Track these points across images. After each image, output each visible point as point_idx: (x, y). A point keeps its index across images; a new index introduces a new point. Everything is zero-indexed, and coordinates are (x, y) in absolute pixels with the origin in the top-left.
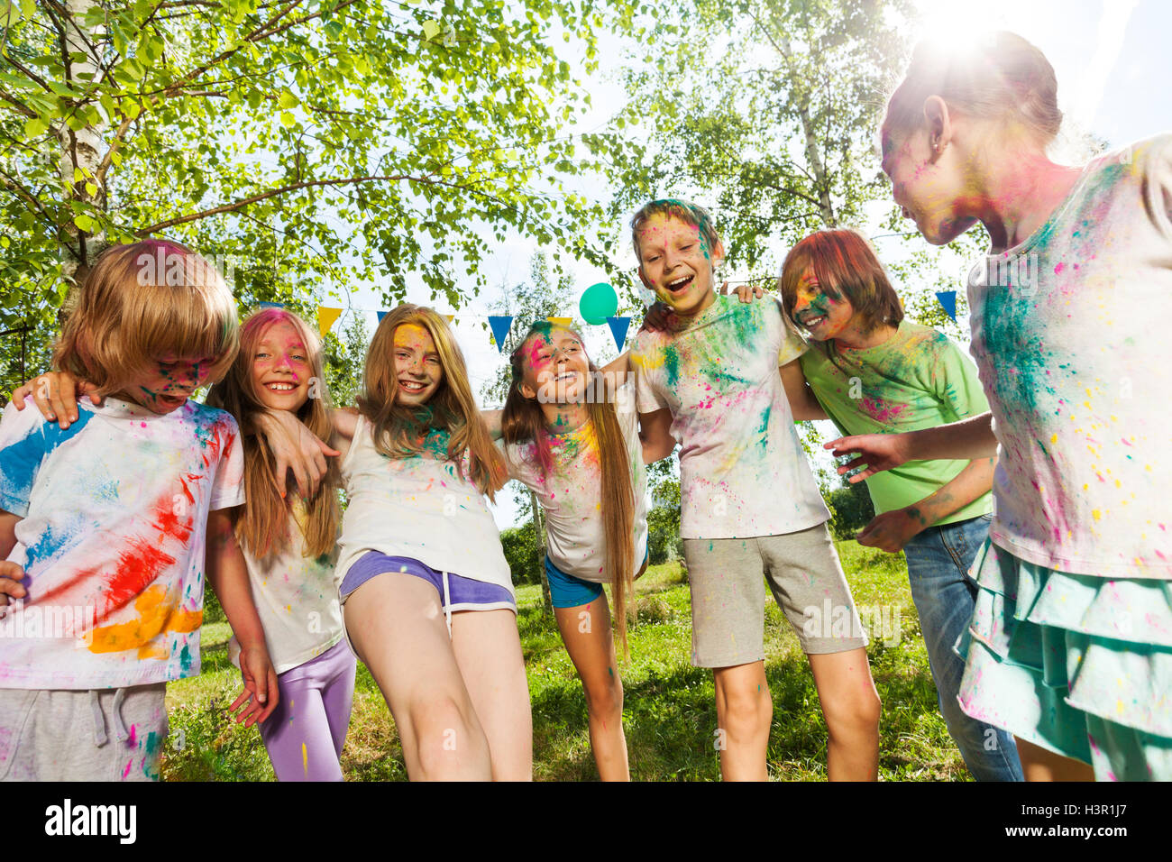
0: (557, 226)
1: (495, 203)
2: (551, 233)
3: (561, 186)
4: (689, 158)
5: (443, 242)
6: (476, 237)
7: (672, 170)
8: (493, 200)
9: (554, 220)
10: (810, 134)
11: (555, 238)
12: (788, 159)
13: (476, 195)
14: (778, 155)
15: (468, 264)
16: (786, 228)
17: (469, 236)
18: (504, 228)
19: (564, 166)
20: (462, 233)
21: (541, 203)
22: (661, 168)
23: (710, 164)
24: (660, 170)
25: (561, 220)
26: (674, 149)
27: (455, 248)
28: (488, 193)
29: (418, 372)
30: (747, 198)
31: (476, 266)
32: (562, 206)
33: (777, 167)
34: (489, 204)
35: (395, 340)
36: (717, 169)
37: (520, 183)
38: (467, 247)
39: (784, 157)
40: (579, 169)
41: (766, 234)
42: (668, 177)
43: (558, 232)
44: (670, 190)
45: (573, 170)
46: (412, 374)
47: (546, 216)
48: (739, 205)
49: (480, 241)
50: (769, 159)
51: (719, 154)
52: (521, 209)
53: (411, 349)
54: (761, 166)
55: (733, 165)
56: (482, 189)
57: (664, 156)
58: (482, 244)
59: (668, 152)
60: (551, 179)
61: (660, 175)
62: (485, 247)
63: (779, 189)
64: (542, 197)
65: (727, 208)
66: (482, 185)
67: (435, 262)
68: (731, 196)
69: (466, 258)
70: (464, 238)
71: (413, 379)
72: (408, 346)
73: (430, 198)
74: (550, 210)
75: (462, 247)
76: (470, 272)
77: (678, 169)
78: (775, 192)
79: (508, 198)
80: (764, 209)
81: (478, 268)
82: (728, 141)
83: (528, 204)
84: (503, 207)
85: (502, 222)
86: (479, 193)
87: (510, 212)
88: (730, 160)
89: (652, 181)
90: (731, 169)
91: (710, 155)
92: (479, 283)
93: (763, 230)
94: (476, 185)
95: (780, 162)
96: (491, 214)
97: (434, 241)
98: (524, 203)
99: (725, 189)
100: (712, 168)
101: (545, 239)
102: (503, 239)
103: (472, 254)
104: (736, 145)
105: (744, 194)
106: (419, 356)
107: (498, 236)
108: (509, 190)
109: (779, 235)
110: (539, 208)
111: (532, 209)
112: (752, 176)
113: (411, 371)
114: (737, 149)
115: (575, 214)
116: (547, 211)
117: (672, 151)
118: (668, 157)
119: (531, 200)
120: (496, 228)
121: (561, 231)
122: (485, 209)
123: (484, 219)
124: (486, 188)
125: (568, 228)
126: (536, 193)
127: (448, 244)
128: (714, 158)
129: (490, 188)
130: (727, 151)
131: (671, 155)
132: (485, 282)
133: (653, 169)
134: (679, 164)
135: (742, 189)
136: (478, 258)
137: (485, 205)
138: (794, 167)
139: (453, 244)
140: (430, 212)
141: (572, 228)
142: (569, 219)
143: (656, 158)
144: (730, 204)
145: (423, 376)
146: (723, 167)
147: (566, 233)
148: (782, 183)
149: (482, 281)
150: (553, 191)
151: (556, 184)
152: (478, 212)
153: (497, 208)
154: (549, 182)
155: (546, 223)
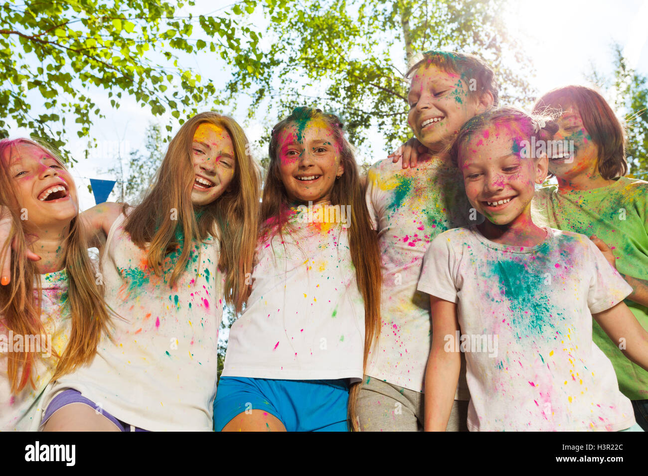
0: (171, 98)
1: (110, 71)
2: (165, 105)
3: (176, 62)
4: (303, 50)
5: (54, 102)
6: (89, 101)
7: (287, 60)
8: (108, 66)
9: (169, 94)
10: (408, 43)
11: (169, 111)
12: (389, 63)
13: (91, 60)
14: (382, 57)
15: (80, 127)
16: (383, 123)
17: (82, 99)
18: (119, 95)
19: (179, 43)
20: (74, 95)
21: (158, 75)
22: (277, 56)
23: (320, 59)
24: (276, 58)
25: (176, 94)
26: (290, 41)
27: (66, 109)
28: (104, 60)
29: (209, 167)
30: (352, 92)
31: (87, 129)
32: (178, 81)
33: (378, 68)
34: (105, 72)
35: (195, 136)
36: (326, 64)
37: (136, 54)
38: (78, 110)
39: (386, 60)
40: (195, 48)
41: (367, 126)
42: (282, 65)
43: (173, 105)
44: (283, 77)
45: (189, 49)
46: (203, 169)
47: (162, 89)
48: (344, 98)
49: (92, 105)
50: (373, 60)
51: (329, 51)
52: (136, 79)
53: (208, 146)
54: (365, 66)
55: (341, 62)
56: (98, 55)
57: (280, 46)
58: (95, 109)
59: (285, 43)
60: (167, 54)
61: (275, 63)
62: (97, 111)
63: (380, 88)
64: (159, 70)
65: (333, 99)
66: (98, 51)
67: (41, 122)
68: (338, 89)
69: (77, 121)
70: (76, 101)
71: (203, 174)
72: (206, 142)
73: (41, 57)
74: (165, 82)
75: (73, 109)
76: (80, 134)
77: (292, 60)
78: (376, 90)
79: (125, 67)
80: (366, 103)
81: (90, 132)
82: (338, 40)
83: (144, 75)
84: (119, 75)
85: (116, 89)
86: (94, 59)
87: (126, 81)
88: (338, 58)
89: (268, 67)
90: (339, 66)
91: (321, 50)
92: (90, 146)
93: (365, 122)
94: (92, 51)
95: (383, 65)
96: (105, 81)
97: (45, 100)
98: (140, 74)
99: (333, 82)
100: (322, 62)
101: (158, 109)
102: (118, 106)
103: (83, 118)
104: (345, 45)
105: (348, 89)
106: (214, 154)
107: (113, 103)
108: (125, 60)
109: (377, 129)
110: (155, 80)
111: (148, 81)
112: (357, 73)
113: (203, 166)
114: (346, 49)
115: (190, 89)
116: (163, 83)
117: (288, 43)
118: (284, 48)
119: (148, 71)
120: (110, 95)
121: (176, 105)
122: (100, 75)
123: (98, 85)
124: (102, 54)
125: (183, 101)
126: (152, 65)
127: (58, 104)
128: (324, 53)
129: (106, 54)
130: (336, 48)
131: (287, 46)
132: (96, 146)
133: (269, 56)
134: (294, 56)
135: (348, 84)
136: (88, 122)
137: (100, 71)
138: (394, 70)
139: (64, 105)
140: (41, 70)
141: (185, 102)
142: (183, 93)
143: (273, 46)
144: (337, 96)
145: (212, 173)
146: (332, 62)
147: (180, 106)
148: (383, 82)
149: (93, 144)
150: (169, 66)
151: (172, 59)
152: (92, 77)
153: (113, 76)
154: (165, 57)
155: (160, 95)
